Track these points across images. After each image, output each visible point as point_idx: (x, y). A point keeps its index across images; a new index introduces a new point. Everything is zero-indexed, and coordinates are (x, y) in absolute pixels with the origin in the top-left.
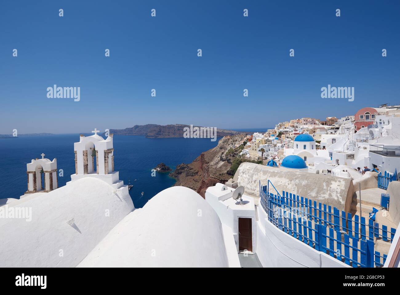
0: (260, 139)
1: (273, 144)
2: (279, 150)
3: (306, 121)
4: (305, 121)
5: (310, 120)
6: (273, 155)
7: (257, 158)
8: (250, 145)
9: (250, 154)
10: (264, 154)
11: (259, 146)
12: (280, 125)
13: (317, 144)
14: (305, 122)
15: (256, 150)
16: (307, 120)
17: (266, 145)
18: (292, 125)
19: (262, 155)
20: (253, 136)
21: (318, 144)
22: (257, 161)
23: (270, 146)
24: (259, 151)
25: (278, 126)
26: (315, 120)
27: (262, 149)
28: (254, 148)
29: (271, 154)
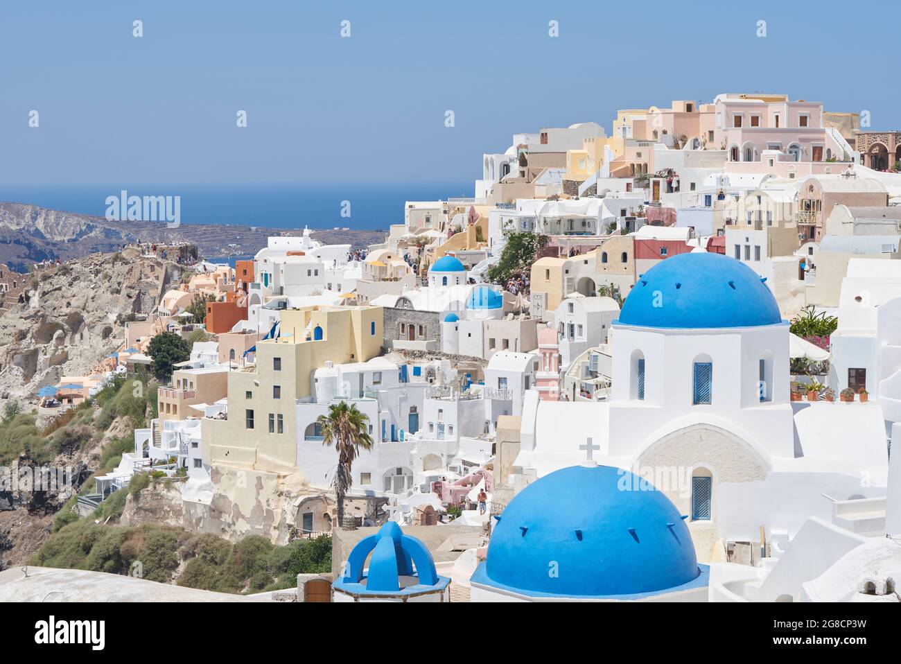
0: (330, 301)
1: (455, 358)
2: (502, 419)
3: (747, 122)
4: (738, 121)
5: (778, 113)
6: (442, 472)
7: (287, 511)
8: (225, 368)
9: (215, 474)
10: (357, 466)
11: (312, 380)
12: (523, 162)
13: (800, 347)
14: (737, 138)
15: (277, 423)
16: (755, 121)
17: (379, 364)
18: (631, 159)
19: (344, 479)
20: (260, 268)
21: (814, 353)
22: (285, 542)
23: (421, 380)
24: (315, 431)
25: (506, 168)
26: (818, 120)
27: (339, 411)
28: (264, 406)
29: (430, 461)
